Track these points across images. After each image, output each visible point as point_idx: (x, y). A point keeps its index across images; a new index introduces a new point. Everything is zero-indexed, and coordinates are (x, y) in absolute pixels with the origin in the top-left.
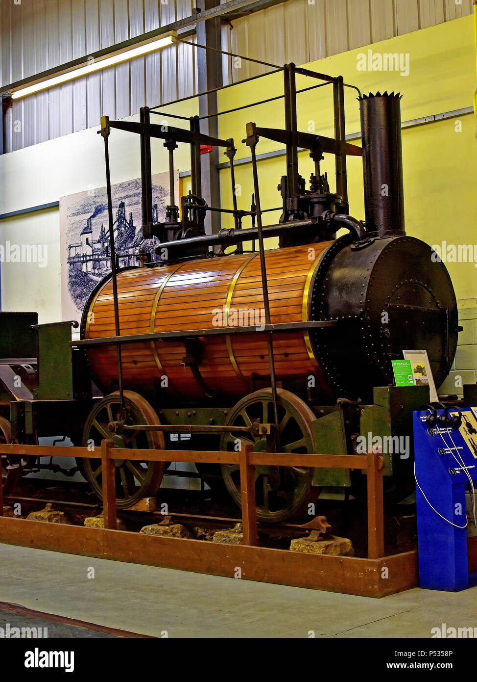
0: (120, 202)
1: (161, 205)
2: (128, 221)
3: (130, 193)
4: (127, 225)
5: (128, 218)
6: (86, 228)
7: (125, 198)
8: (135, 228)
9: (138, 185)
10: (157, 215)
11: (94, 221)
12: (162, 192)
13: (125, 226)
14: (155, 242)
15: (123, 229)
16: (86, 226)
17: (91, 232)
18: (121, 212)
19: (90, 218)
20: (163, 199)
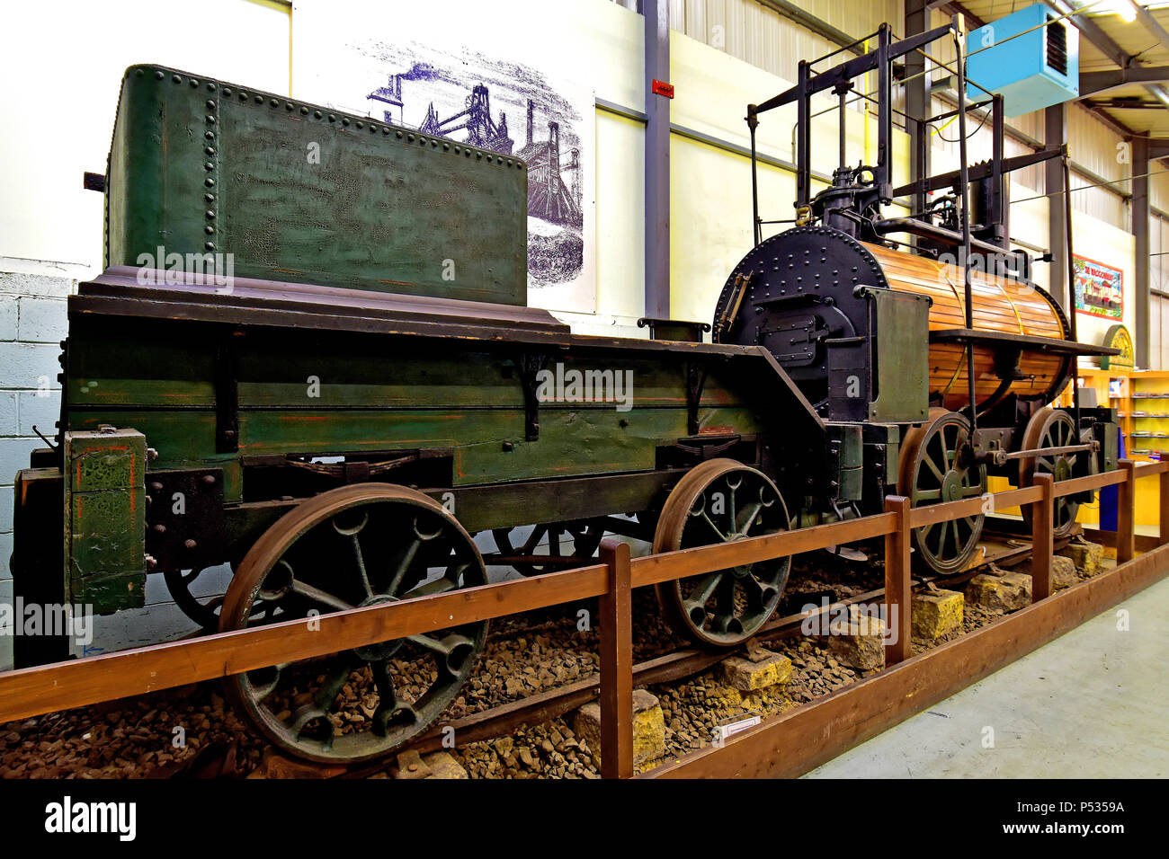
0: (477, 83)
1: (565, 129)
2: (497, 124)
3: (502, 78)
4: (493, 130)
5: (497, 120)
6: (383, 91)
7: (491, 82)
8: (512, 142)
9: (521, 75)
10: (557, 141)
11: (405, 84)
12: (568, 110)
13: (489, 132)
14: (552, 181)
15: (483, 134)
16: (386, 86)
17: (401, 105)
18: (479, 101)
19: (397, 76)
20: (569, 120)
